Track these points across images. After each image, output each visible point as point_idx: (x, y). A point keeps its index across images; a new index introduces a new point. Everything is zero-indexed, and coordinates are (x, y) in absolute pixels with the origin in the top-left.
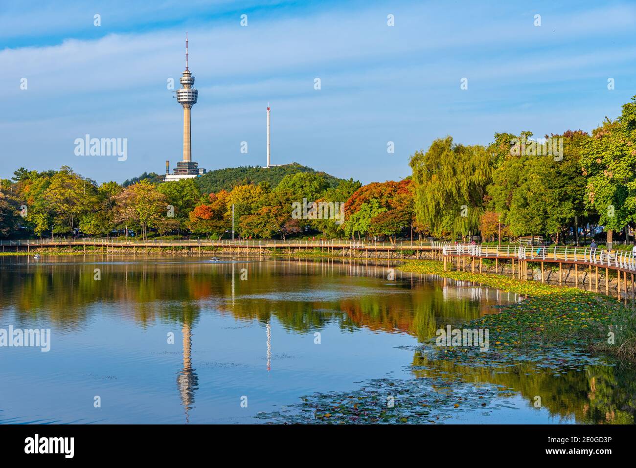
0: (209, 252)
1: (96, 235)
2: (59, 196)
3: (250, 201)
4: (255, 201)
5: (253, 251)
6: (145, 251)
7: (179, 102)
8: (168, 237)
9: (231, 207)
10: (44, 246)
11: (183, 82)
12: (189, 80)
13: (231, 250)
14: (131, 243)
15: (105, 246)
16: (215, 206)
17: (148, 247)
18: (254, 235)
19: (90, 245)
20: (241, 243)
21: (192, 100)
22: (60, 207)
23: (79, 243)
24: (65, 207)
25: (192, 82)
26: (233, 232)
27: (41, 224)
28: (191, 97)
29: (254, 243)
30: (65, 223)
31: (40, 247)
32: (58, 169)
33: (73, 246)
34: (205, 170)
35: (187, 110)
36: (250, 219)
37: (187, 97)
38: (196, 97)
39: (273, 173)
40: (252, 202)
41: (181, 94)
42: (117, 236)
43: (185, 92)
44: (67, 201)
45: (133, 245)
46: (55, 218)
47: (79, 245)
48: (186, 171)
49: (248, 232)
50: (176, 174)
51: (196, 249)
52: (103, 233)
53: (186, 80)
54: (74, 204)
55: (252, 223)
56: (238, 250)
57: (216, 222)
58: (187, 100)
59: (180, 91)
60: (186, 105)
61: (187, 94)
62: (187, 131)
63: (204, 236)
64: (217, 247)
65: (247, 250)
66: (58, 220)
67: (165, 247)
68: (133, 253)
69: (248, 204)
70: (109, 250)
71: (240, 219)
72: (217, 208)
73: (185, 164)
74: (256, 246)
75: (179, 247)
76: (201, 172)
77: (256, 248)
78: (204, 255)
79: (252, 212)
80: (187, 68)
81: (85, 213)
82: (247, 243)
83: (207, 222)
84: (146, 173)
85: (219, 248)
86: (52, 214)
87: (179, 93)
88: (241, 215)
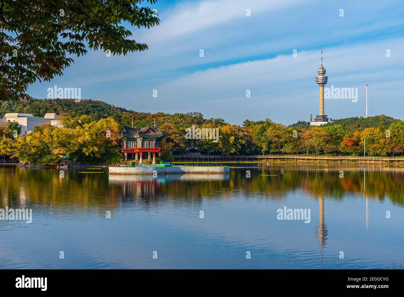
0: (352, 163)
1: (292, 153)
2: (273, 134)
3: (374, 136)
4: (376, 136)
5: (376, 162)
6: (318, 161)
7: (317, 83)
8: (329, 154)
9: (363, 139)
10: (266, 159)
11: (320, 72)
12: (323, 71)
13: (364, 162)
14: (310, 158)
15: (297, 159)
16: (354, 139)
17: (319, 159)
18: (377, 154)
19: (289, 158)
20: (370, 158)
21: (324, 82)
22: (273, 139)
23: (283, 157)
24: (276, 139)
25: (324, 72)
26: (365, 152)
27: (264, 147)
28: (324, 80)
29: (377, 158)
30: (276, 147)
31: (264, 159)
32: (264, 120)
33: (280, 159)
34: (331, 119)
35: (322, 87)
36: (374, 146)
37: (322, 80)
38: (327, 80)
39: (372, 120)
40: (375, 137)
41: (318, 79)
42: (302, 154)
43: (321, 78)
44: (277, 136)
45: (311, 158)
46: (271, 144)
47: (283, 158)
48: (321, 120)
49: (374, 152)
50: (316, 122)
51: (344, 161)
52: (295, 152)
53: (321, 71)
54: (281, 138)
55: (376, 147)
56: (368, 162)
57: (355, 147)
58: (322, 82)
59: (318, 77)
60: (321, 85)
61: (322, 79)
62: (321, 99)
63: (348, 154)
64: (356, 160)
65: (373, 162)
66: (273, 146)
67: (328, 160)
68: (311, 163)
69: (372, 137)
70: (298, 161)
71: (368, 146)
72: (355, 139)
73: (320, 116)
74: (378, 160)
75: (335, 160)
76: (329, 121)
77: (378, 161)
78: (349, 164)
79: (375, 142)
80: (322, 65)
81: (286, 142)
82: (373, 158)
83: (350, 147)
84: (300, 121)
85: (357, 161)
86: (270, 143)
87: (317, 78)
88: (369, 143)
